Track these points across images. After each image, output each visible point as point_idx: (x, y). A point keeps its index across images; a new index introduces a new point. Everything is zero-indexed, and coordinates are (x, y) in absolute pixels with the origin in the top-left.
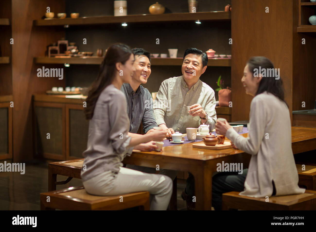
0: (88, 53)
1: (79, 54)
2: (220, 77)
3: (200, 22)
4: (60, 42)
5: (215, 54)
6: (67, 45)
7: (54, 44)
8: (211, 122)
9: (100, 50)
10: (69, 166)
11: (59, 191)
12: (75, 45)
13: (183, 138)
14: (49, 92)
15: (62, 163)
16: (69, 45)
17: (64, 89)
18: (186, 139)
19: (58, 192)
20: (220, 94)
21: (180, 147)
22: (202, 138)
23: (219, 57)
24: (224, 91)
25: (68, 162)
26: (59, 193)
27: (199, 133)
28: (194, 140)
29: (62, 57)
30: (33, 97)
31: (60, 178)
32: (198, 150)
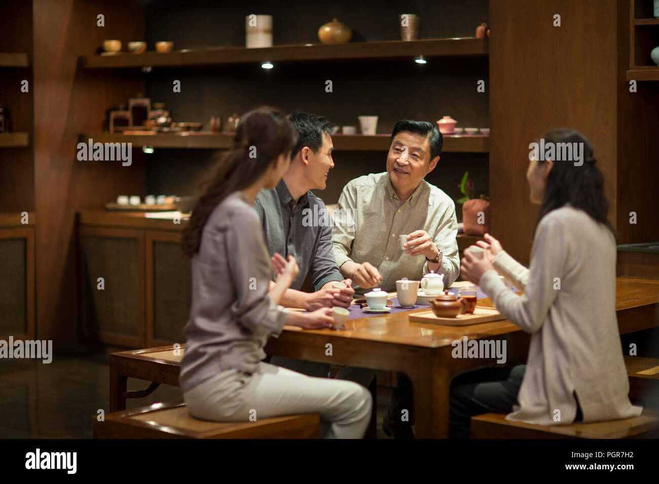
0: (192, 124)
1: (173, 127)
2: (466, 175)
3: (424, 59)
4: (133, 102)
5: (457, 126)
6: (149, 108)
7: (122, 106)
8: (449, 269)
9: (216, 118)
10: (153, 359)
11: (131, 411)
12: (165, 109)
13: (389, 302)
14: (110, 206)
15: (139, 352)
16: (153, 109)
17: (143, 201)
18: (395, 303)
19: (130, 414)
20: (467, 209)
21: (383, 320)
22: (430, 302)
23: (464, 132)
24: (474, 204)
25: (150, 351)
26: (132, 415)
27: (422, 291)
28: (412, 306)
29: (138, 133)
30: (78, 216)
31: (134, 385)
32: (420, 327)
